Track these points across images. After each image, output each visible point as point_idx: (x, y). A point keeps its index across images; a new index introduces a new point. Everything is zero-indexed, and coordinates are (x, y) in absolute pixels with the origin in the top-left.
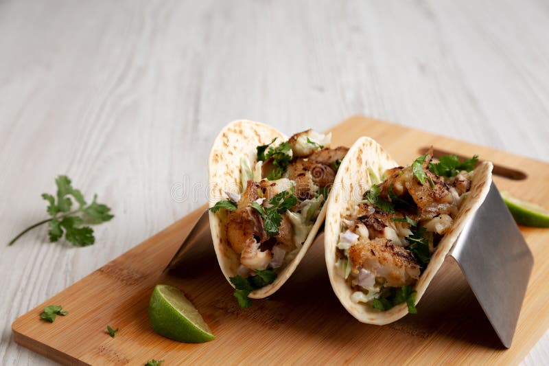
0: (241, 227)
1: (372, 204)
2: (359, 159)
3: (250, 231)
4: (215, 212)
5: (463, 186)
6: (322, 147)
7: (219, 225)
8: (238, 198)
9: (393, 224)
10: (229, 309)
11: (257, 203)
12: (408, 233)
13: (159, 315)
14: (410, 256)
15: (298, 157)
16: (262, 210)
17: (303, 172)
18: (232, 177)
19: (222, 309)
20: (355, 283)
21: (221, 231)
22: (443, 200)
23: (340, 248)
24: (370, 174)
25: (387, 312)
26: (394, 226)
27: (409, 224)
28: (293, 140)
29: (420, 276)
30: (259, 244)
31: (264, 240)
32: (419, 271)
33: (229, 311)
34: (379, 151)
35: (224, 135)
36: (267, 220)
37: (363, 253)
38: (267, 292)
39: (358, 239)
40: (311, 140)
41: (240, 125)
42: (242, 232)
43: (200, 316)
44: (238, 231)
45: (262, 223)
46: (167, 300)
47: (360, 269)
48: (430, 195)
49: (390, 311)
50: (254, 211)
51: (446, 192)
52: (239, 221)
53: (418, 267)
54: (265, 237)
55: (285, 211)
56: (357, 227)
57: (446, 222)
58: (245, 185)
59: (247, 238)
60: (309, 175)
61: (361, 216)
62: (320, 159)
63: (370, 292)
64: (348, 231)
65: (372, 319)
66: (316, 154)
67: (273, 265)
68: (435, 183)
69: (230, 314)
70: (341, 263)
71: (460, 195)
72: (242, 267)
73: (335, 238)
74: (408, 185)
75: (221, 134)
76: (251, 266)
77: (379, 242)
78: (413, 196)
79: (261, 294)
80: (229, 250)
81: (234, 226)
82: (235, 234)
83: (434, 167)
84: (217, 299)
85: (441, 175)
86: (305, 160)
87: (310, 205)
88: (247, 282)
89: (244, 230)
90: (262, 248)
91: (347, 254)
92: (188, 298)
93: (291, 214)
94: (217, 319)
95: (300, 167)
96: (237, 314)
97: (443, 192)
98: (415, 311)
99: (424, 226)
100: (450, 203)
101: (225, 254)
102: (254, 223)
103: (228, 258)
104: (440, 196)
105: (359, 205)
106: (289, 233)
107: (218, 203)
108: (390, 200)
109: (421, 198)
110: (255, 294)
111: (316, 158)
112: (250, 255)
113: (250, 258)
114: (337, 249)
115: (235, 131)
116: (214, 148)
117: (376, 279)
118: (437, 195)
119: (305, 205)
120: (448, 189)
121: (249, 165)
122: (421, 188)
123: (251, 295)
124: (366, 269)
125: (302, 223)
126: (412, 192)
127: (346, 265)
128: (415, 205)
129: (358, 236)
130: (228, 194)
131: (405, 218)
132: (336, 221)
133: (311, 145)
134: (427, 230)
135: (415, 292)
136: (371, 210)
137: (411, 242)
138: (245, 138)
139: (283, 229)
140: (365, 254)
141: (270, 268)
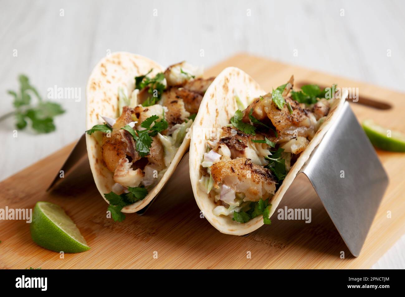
0: (115, 148)
1: (234, 128)
2: (225, 87)
3: (122, 152)
4: (90, 134)
5: (321, 112)
6: (194, 77)
7: (96, 147)
8: (113, 122)
9: (253, 145)
10: (105, 223)
11: (129, 126)
12: (267, 153)
13: (38, 228)
14: (268, 174)
15: (172, 86)
16: (134, 133)
17: (176, 99)
18: (109, 104)
19: (98, 223)
20: (217, 198)
21: (98, 152)
22: (300, 124)
23: (204, 166)
24: (237, 102)
25: (246, 224)
26: (254, 147)
27: (268, 145)
28: (168, 71)
29: (276, 192)
30: (131, 164)
31: (135, 160)
32: (275, 186)
33: (105, 225)
34: (247, 81)
35: (102, 65)
36: (139, 142)
37: (223, 170)
38: (138, 207)
39: (221, 158)
40: (184, 71)
41: (118, 57)
42: (116, 153)
43: (78, 230)
44: (112, 152)
45: (134, 144)
46: (46, 215)
47: (221, 185)
48: (288, 119)
49: (249, 223)
50: (127, 134)
51: (304, 117)
52: (113, 142)
53: (274, 183)
54: (137, 157)
55: (157, 134)
56: (220, 147)
57: (301, 143)
58: (121, 111)
59: (121, 158)
60: (181, 102)
61: (224, 137)
62: (193, 88)
63: (231, 206)
64: (212, 151)
65: (232, 230)
66: (190, 83)
67: (145, 183)
68: (294, 109)
69: (106, 228)
70: (204, 180)
71: (317, 120)
72: (116, 184)
73: (199, 158)
74: (267, 109)
75: (99, 64)
76: (123, 183)
77: (240, 161)
78: (272, 120)
79: (133, 209)
80: (105, 169)
81: (108, 147)
82: (110, 155)
83: (296, 94)
84: (95, 215)
85: (302, 102)
86: (180, 89)
87: (180, 128)
88: (120, 198)
89: (117, 151)
90: (134, 167)
91: (209, 171)
92: (68, 214)
93: (162, 137)
94: (93, 233)
95: (173, 95)
96: (112, 229)
97: (301, 117)
98: (269, 222)
99: (283, 148)
100: (308, 127)
101: (101, 173)
102: (127, 145)
103: (104, 176)
104: (298, 120)
105: (223, 128)
106: (160, 153)
107: (95, 127)
108: (252, 123)
109: (279, 122)
110: (127, 209)
111: (190, 87)
112: (123, 173)
113: (123, 176)
114: (201, 167)
115: (114, 62)
116: (92, 77)
117: (236, 194)
118: (295, 120)
119: (175, 129)
120: (306, 114)
121: (127, 93)
122: (279, 112)
123: (124, 210)
124: (226, 185)
125: (172, 145)
126: (270, 116)
127: (209, 181)
128: (274, 128)
129: (220, 156)
130: (104, 118)
131: (265, 140)
132: (201, 142)
133: (183, 75)
134: (285, 151)
135: (271, 205)
136: (234, 133)
137: (270, 161)
138: (124, 68)
139: (154, 150)
140: (226, 171)
141: (142, 186)
